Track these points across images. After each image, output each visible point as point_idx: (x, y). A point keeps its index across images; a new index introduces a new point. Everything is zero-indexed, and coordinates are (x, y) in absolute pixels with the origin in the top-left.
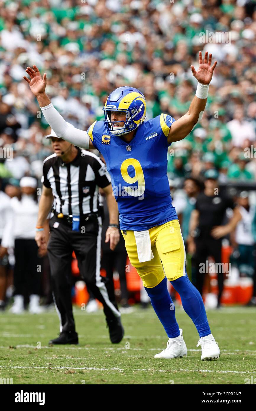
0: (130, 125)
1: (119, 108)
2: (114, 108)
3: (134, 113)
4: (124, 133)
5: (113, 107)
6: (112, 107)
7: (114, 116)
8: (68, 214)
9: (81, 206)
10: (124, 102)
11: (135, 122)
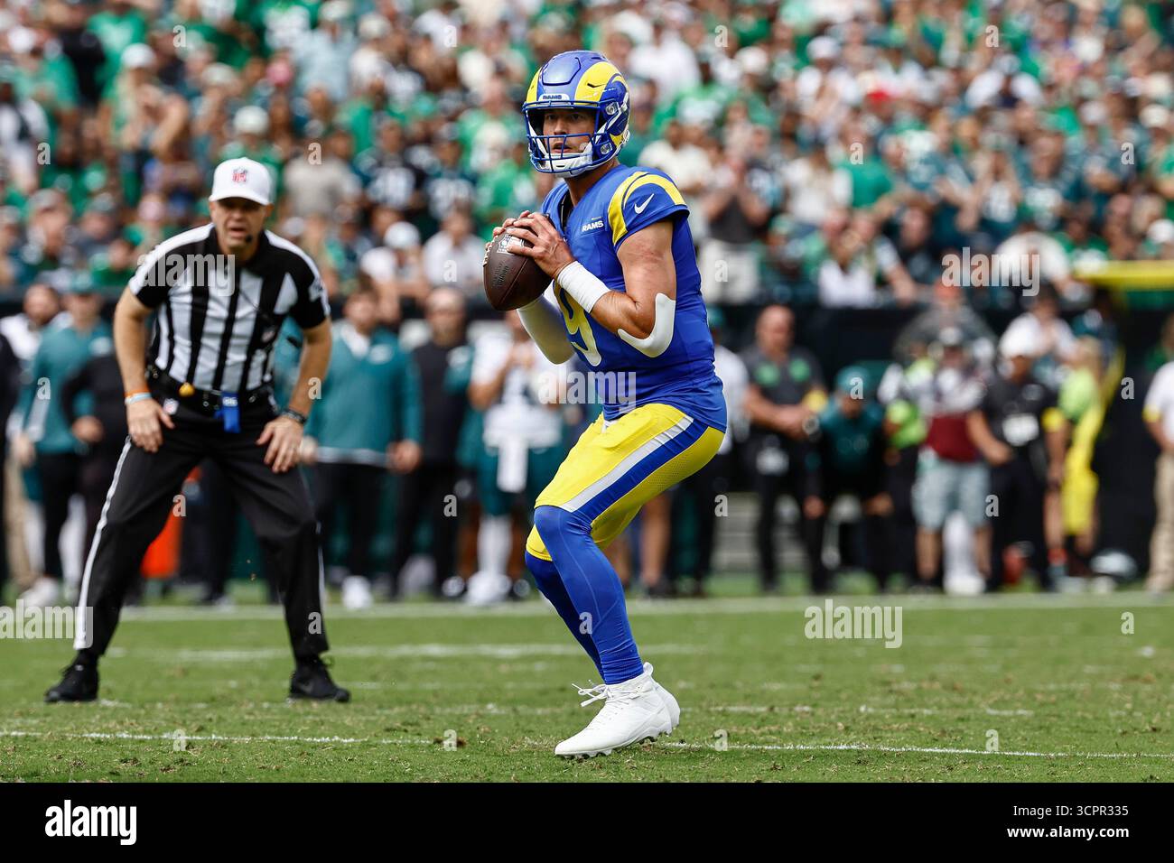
0: (604, 147)
1: (576, 99)
2: (563, 99)
3: (613, 112)
4: (586, 169)
5: (560, 97)
6: (556, 97)
7: (561, 124)
8: (208, 387)
9: (247, 366)
10: (589, 85)
11: (613, 138)
